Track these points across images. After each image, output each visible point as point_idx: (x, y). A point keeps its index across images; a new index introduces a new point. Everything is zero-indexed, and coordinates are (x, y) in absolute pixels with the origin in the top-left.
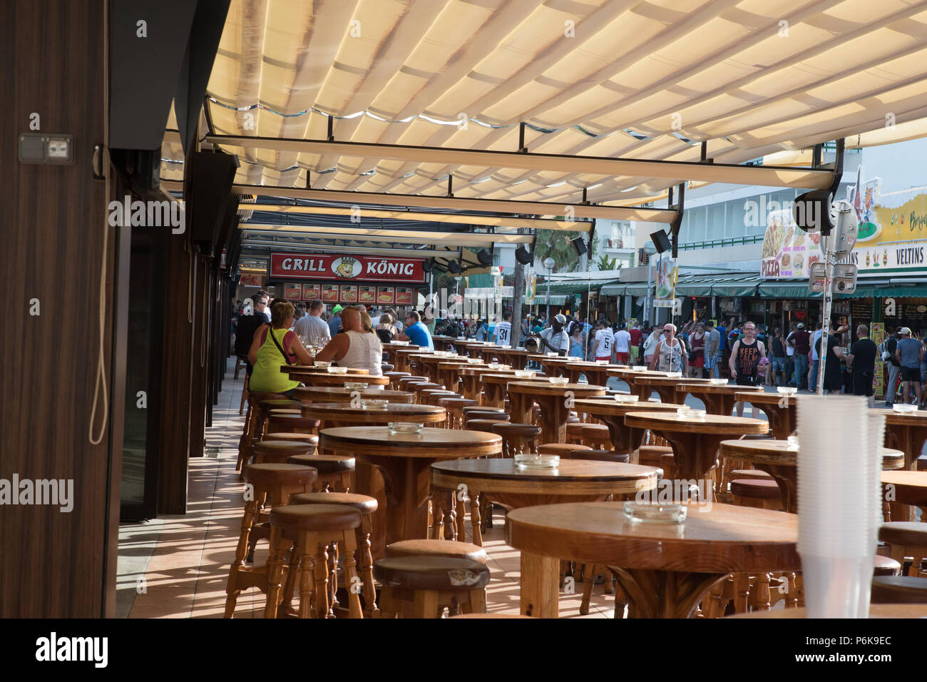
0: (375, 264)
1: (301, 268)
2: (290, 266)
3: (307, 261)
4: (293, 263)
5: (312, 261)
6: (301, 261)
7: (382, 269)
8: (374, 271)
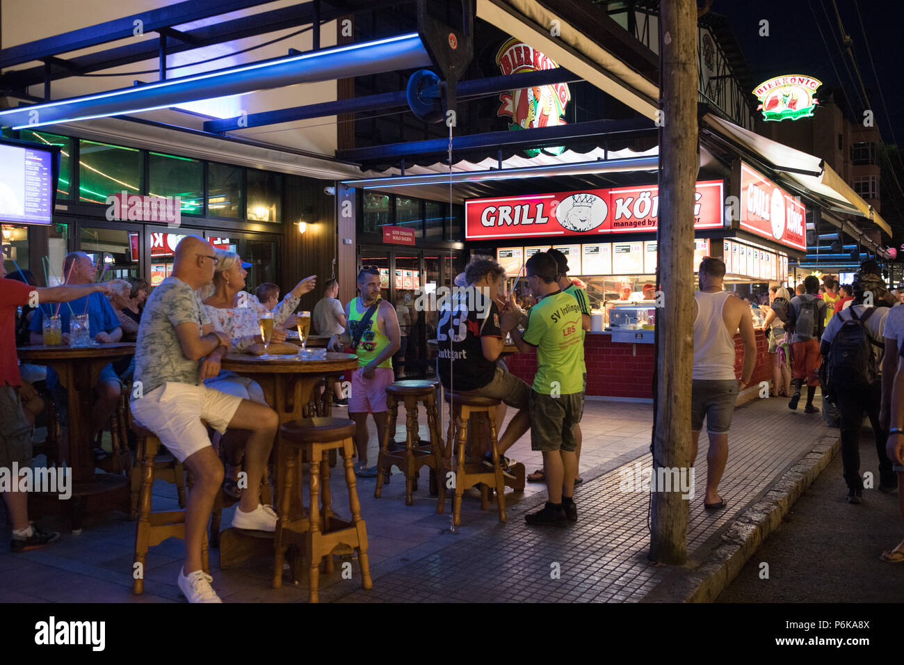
0: (630, 200)
1: (509, 221)
2: (493, 219)
3: (518, 209)
4: (496, 215)
5: (526, 208)
6: (509, 209)
7: (641, 210)
8: (628, 215)
